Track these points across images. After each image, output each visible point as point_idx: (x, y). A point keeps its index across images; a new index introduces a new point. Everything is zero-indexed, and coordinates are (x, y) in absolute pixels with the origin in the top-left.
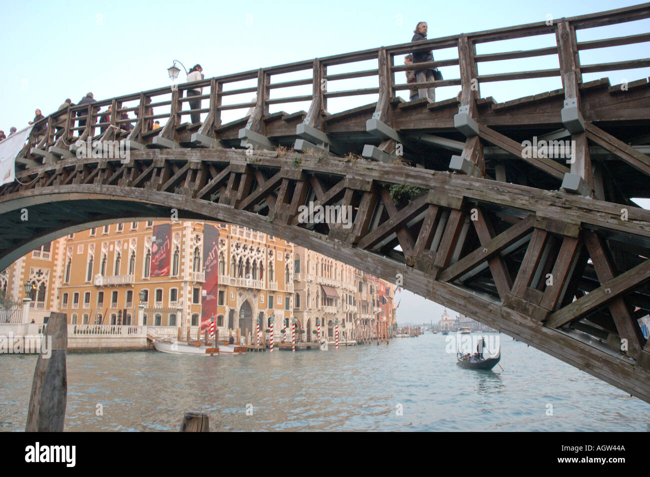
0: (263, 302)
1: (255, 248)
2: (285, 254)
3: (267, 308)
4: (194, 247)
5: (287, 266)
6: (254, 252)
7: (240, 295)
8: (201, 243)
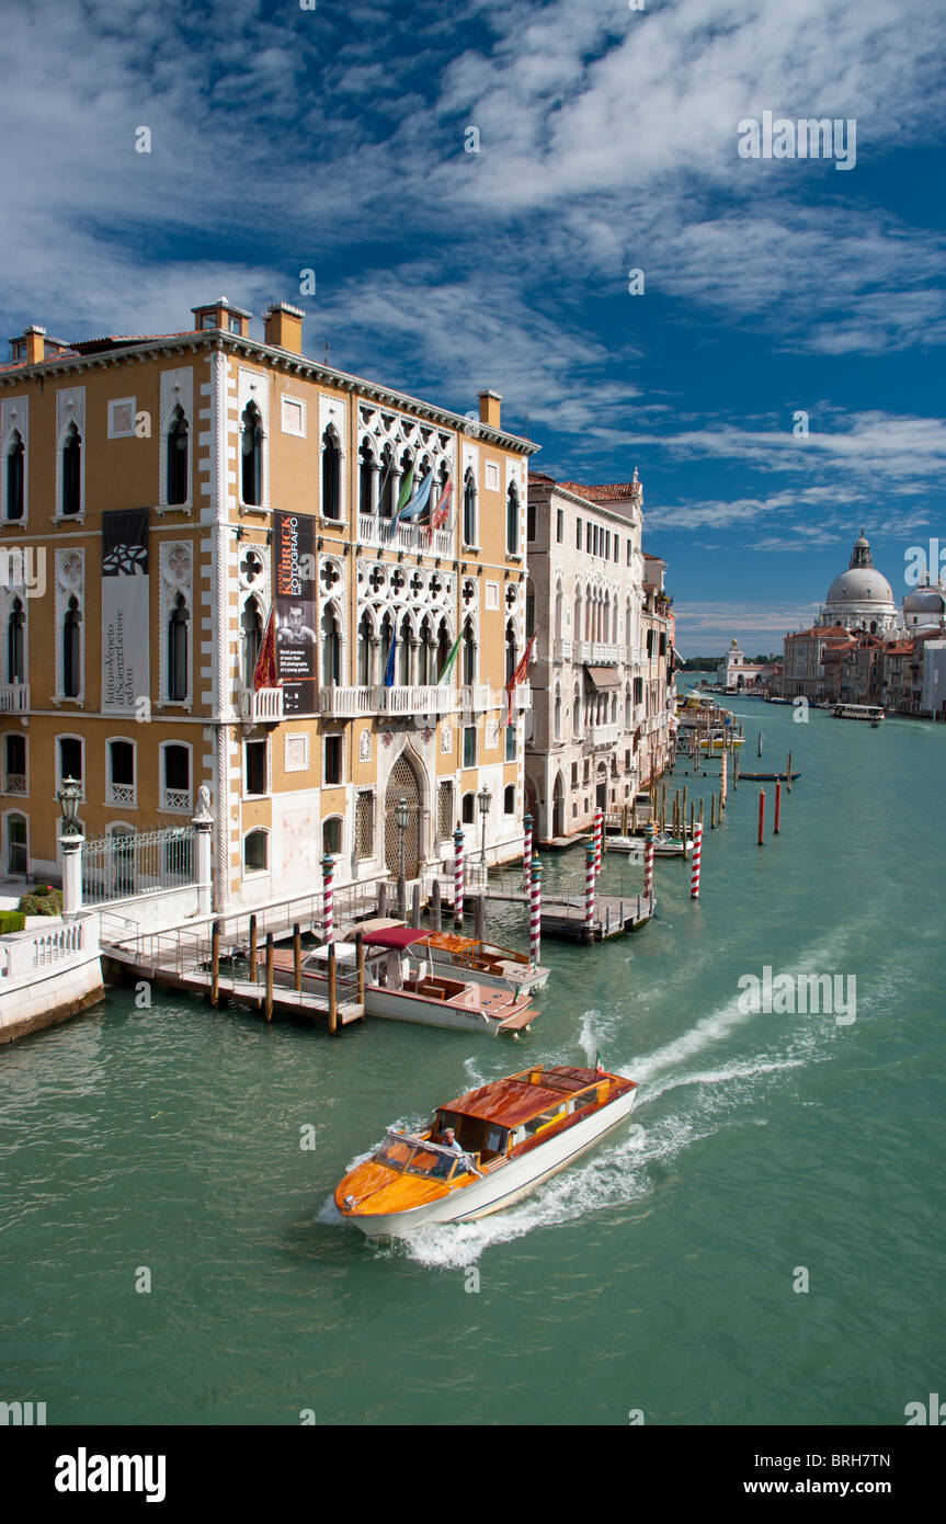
0: (450, 752)
1: (426, 580)
2: (507, 587)
3: (458, 766)
4: (244, 597)
5: (510, 625)
6: (425, 592)
7: (387, 741)
8: (263, 581)
